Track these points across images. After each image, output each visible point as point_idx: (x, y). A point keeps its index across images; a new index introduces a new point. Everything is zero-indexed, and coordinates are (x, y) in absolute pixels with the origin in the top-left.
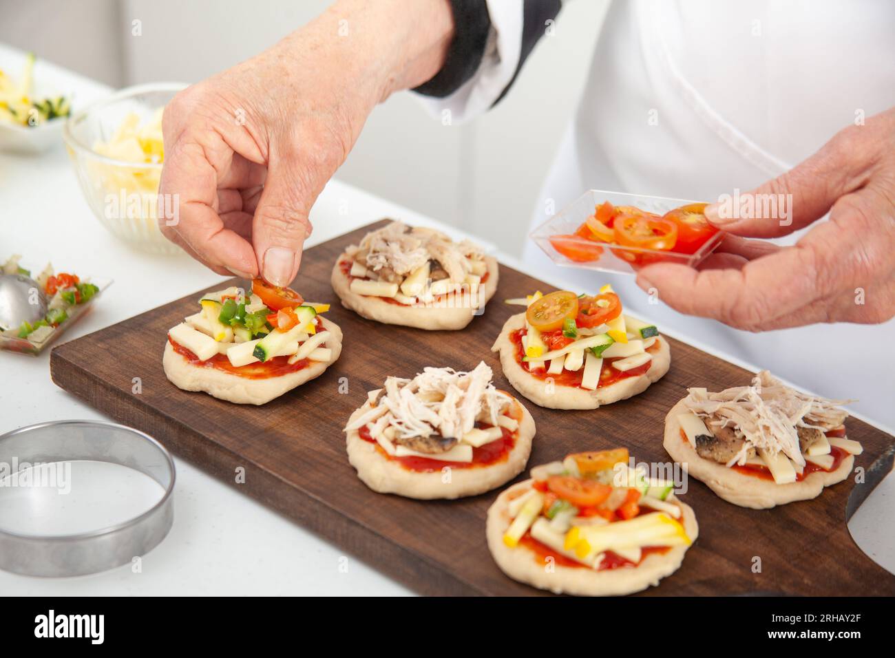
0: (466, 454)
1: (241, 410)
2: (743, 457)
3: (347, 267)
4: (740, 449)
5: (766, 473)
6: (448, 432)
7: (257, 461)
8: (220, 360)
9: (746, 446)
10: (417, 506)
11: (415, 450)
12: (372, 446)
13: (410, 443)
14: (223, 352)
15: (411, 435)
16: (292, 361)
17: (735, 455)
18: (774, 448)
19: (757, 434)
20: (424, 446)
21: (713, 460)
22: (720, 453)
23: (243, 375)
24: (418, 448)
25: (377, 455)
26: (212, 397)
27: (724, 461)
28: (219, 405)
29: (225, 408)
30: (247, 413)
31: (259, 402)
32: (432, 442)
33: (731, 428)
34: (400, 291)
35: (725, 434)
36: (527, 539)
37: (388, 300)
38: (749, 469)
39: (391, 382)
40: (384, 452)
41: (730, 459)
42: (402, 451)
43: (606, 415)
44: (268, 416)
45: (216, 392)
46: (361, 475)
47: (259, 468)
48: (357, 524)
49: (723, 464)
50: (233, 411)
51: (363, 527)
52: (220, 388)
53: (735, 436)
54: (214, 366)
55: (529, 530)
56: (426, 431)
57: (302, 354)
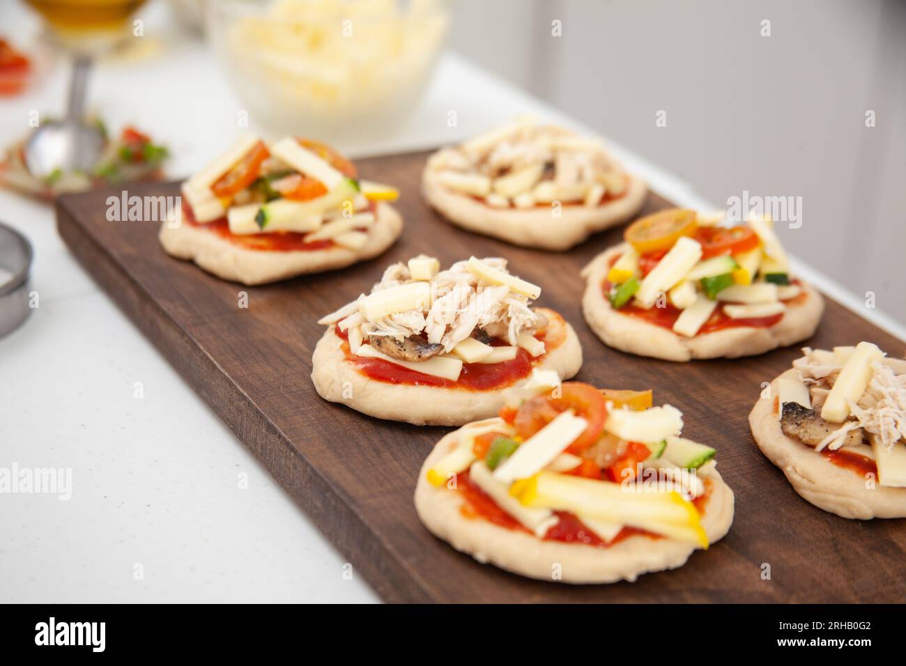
0: (451, 370)
2: (837, 439)
5: (869, 468)
6: (435, 336)
7: (200, 341)
10: (365, 425)
11: (383, 352)
12: (340, 343)
13: (379, 342)
14: (226, 216)
15: (384, 332)
16: (308, 239)
17: (829, 435)
20: (394, 348)
21: (796, 439)
22: (811, 431)
23: (238, 243)
24: (388, 349)
27: (812, 443)
28: (201, 276)
31: (250, 280)
32: (408, 346)
34: (493, 190)
37: (479, 199)
38: (841, 457)
40: (348, 350)
41: (821, 440)
42: (369, 351)
43: (695, 371)
45: (203, 260)
47: (199, 349)
48: (275, 431)
49: (810, 446)
50: (213, 285)
51: (280, 436)
52: (207, 255)
54: (210, 230)
55: (468, 470)
57: (324, 233)
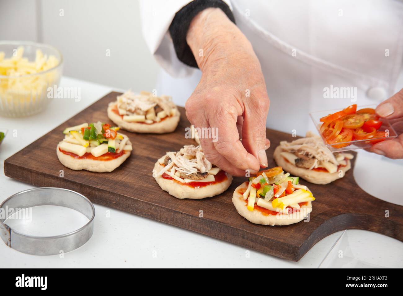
0: (211, 178)
1: (103, 175)
2: (316, 165)
3: (116, 111)
4: (314, 162)
5: (325, 170)
6: (203, 170)
7: (123, 194)
8: (88, 155)
9: (316, 161)
11: (193, 180)
12: (172, 181)
13: (190, 177)
14: (88, 152)
15: (190, 173)
16: (119, 152)
17: (313, 165)
18: (326, 160)
19: (319, 155)
21: (304, 168)
22: (306, 165)
23: (101, 160)
24: (194, 178)
25: (175, 184)
26: (89, 171)
27: (308, 168)
28: (93, 174)
29: (96, 175)
30: (107, 175)
31: (110, 170)
32: (198, 175)
33: (307, 155)
34: (146, 118)
35: (305, 158)
36: (257, 207)
37: (142, 123)
38: (319, 169)
39: (170, 154)
40: (178, 182)
41: (311, 166)
42: (187, 181)
44: (116, 176)
45: (91, 169)
46: (170, 193)
47: (125, 196)
49: (308, 169)
50: (100, 176)
52: (92, 167)
53: (309, 157)
54: (87, 158)
55: (256, 203)
56: (195, 171)
57: (121, 148)
